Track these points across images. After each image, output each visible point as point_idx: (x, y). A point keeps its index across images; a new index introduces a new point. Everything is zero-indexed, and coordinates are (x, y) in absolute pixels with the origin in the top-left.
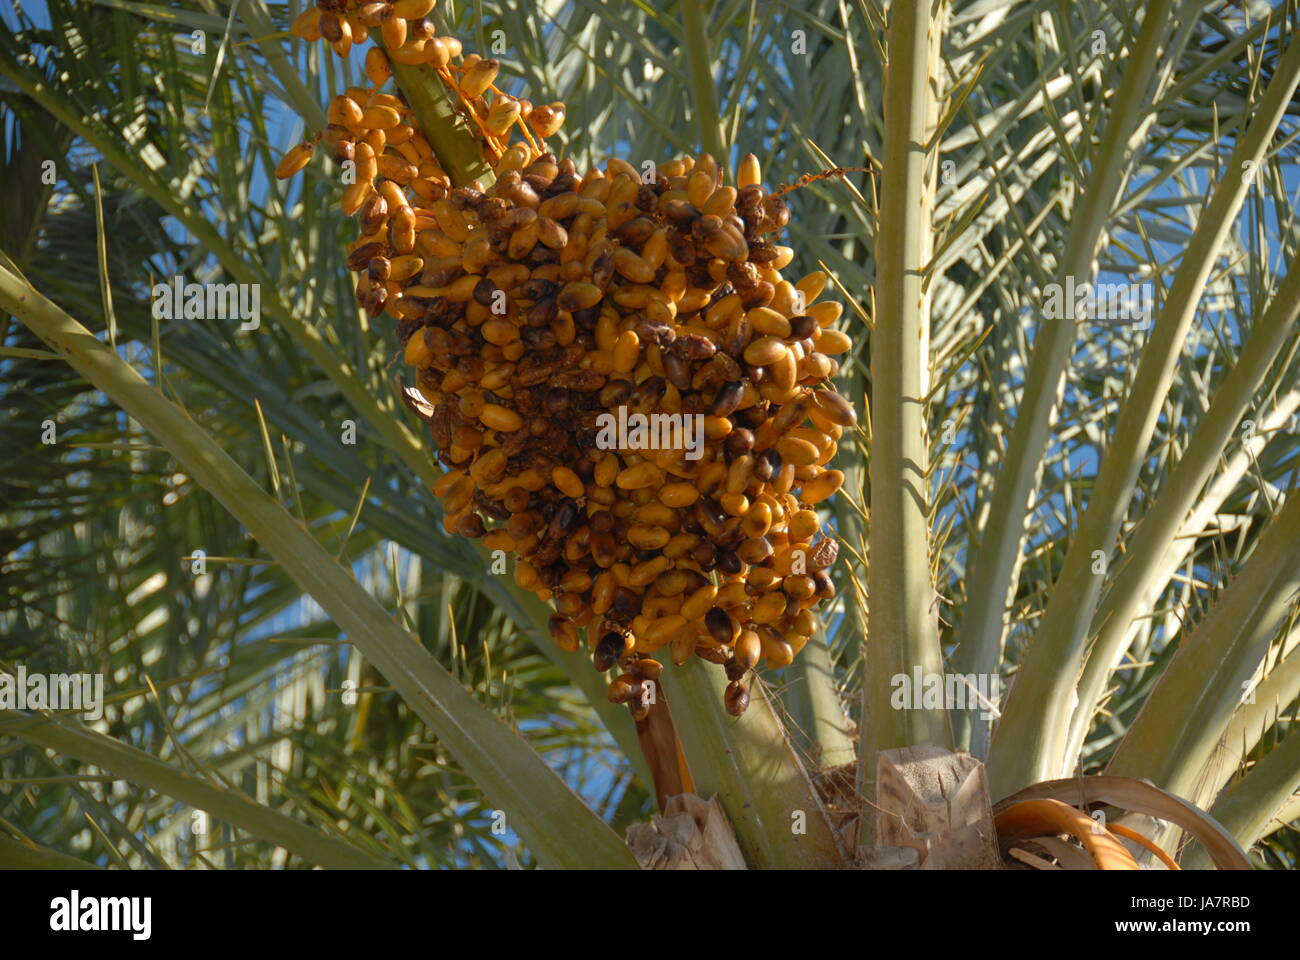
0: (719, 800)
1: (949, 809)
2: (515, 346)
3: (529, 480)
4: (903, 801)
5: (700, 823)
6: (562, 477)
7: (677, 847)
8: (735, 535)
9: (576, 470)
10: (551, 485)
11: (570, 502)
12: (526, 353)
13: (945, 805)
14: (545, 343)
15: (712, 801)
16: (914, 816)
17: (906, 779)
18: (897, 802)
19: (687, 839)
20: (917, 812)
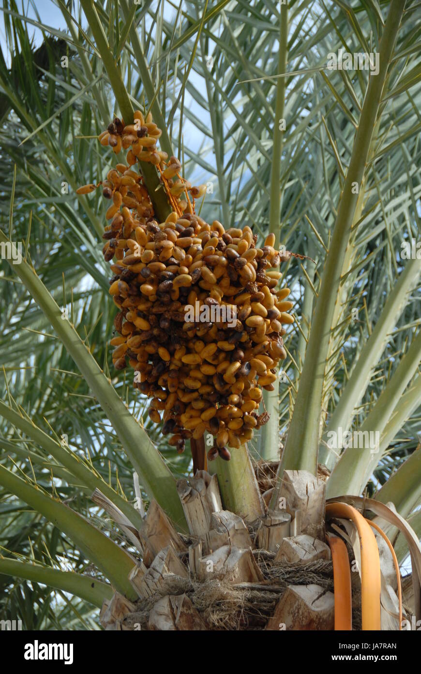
0: (216, 476)
1: (308, 500)
2: (153, 296)
3: (150, 349)
4: (290, 492)
5: (207, 484)
6: (162, 352)
7: (195, 492)
8: (227, 391)
9: (168, 350)
10: (157, 353)
11: (164, 363)
12: (157, 300)
13: (307, 498)
14: (166, 299)
15: (212, 477)
16: (293, 500)
17: (294, 484)
18: (288, 493)
19: (200, 490)
20: (295, 499)
